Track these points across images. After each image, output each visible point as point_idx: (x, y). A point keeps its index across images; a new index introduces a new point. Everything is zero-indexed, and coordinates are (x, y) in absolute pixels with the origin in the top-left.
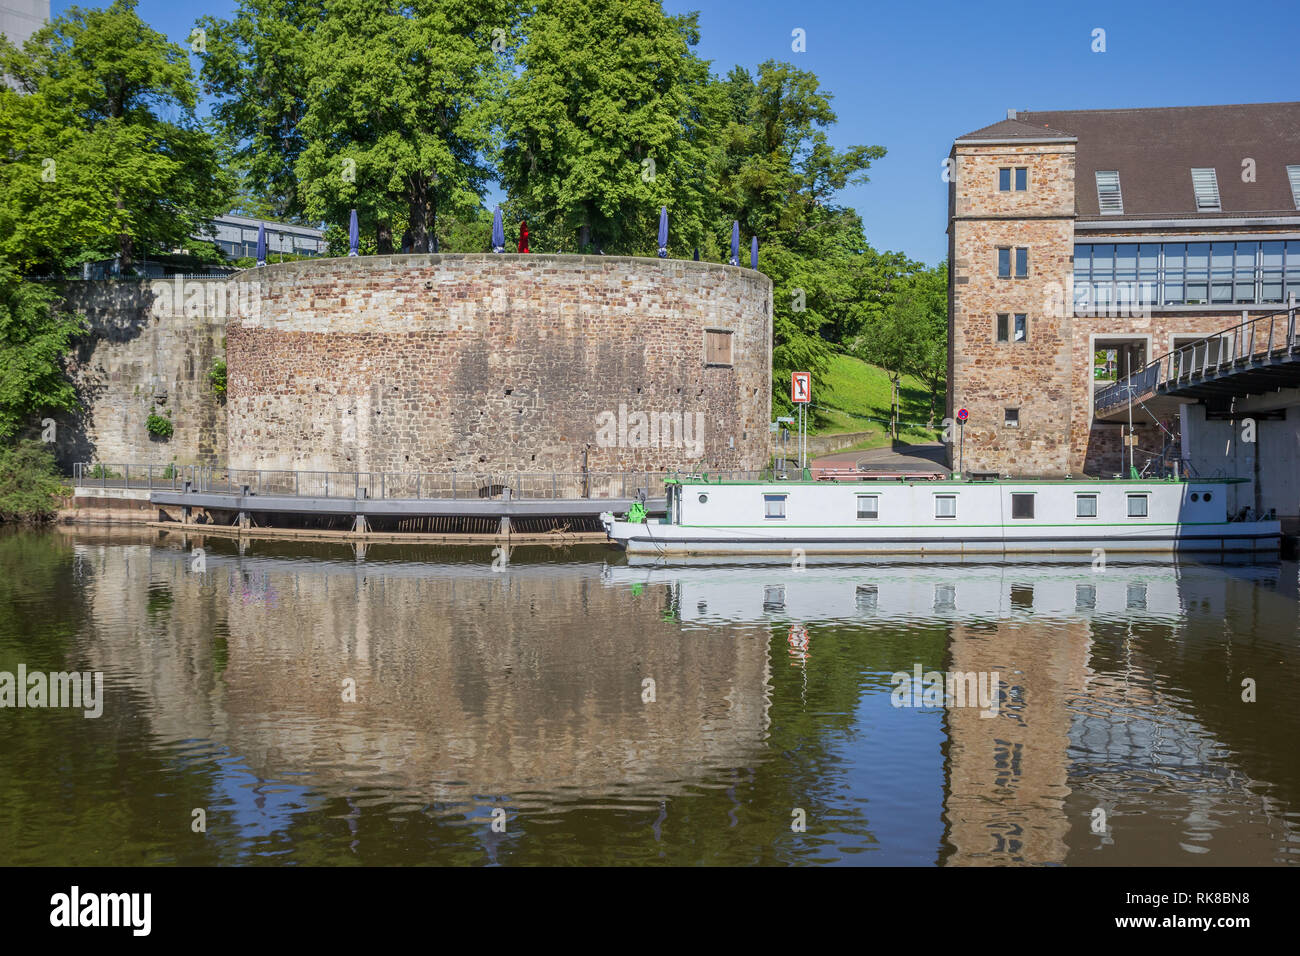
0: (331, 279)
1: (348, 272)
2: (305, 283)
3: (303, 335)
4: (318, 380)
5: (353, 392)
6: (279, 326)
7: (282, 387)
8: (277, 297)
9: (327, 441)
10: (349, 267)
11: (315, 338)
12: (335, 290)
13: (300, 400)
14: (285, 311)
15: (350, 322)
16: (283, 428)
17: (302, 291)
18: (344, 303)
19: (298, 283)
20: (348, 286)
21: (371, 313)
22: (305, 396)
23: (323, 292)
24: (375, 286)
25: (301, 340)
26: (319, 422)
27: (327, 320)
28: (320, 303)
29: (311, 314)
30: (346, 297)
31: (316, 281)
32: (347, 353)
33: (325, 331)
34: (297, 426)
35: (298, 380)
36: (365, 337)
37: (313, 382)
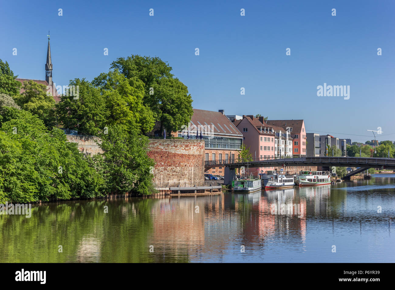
0: (188, 144)
1: (191, 142)
2: (183, 144)
3: (183, 154)
4: (186, 164)
5: (191, 166)
6: (177, 152)
7: (177, 165)
8: (176, 146)
9: (187, 176)
10: (191, 141)
11: (185, 155)
12: (189, 146)
13: (182, 168)
14: (178, 149)
15: (191, 152)
16: (177, 174)
17: (183, 146)
18: (190, 148)
19: (182, 144)
20: (191, 145)
21: (194, 151)
22: (183, 167)
23: (187, 146)
24: (194, 145)
25: (182, 156)
26: (186, 172)
27: (187, 152)
28: (186, 148)
29: (185, 150)
30: (191, 147)
31: (186, 144)
32: (191, 158)
33: (187, 154)
34: (181, 173)
35: (181, 164)
36: (193, 155)
37: (185, 164)
